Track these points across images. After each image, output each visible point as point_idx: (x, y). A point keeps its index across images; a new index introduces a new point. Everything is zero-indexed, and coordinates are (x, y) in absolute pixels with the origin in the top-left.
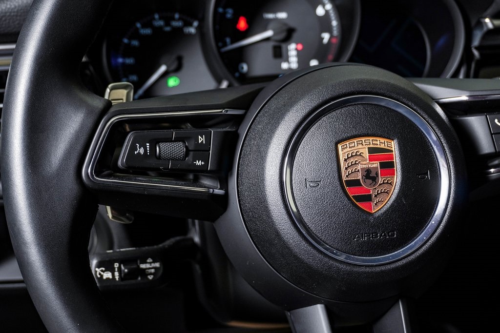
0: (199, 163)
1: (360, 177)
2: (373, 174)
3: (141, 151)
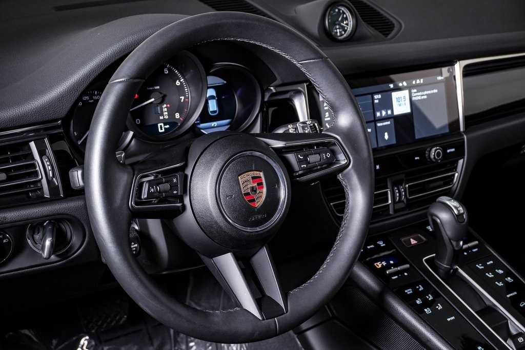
0: (175, 192)
1: (249, 191)
2: (255, 189)
3: (152, 190)
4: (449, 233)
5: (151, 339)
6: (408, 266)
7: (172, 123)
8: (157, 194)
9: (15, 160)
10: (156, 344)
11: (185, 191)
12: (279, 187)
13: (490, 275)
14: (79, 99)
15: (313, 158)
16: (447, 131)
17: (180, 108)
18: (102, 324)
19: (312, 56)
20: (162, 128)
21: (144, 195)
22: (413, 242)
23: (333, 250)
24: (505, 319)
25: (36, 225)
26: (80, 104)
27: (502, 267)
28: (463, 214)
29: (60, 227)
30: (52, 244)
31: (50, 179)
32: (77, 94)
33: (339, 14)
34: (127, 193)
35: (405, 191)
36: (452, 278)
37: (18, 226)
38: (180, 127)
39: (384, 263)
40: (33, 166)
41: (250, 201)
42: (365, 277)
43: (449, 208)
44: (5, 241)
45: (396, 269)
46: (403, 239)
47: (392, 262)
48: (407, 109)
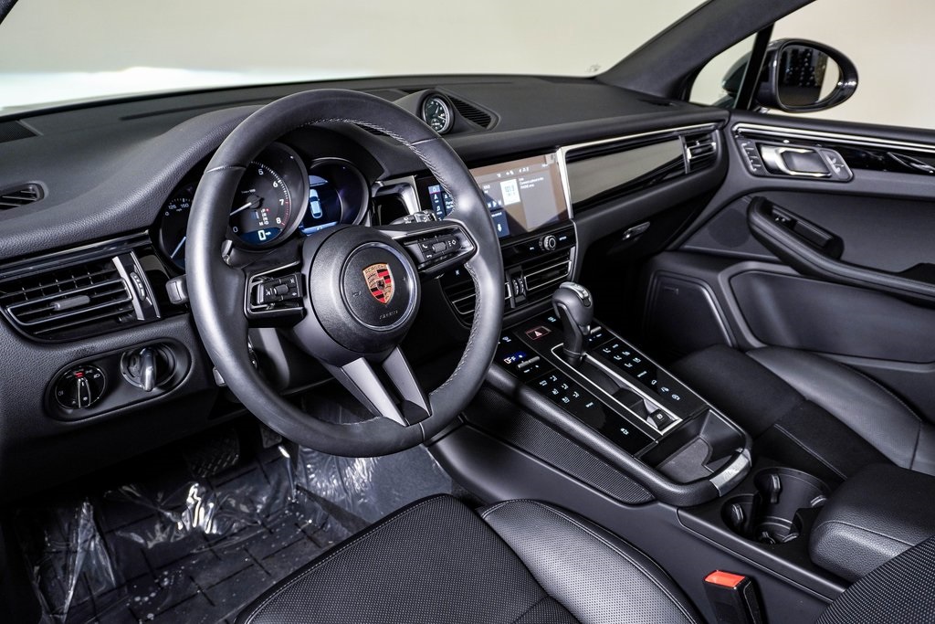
0: (294, 294)
1: (376, 286)
2: (382, 283)
3: (269, 293)
4: (577, 319)
5: (266, 477)
6: (538, 358)
7: (273, 229)
8: (274, 298)
9: (96, 280)
10: (273, 482)
11: (305, 294)
12: (407, 279)
13: (619, 358)
14: (165, 207)
15: (439, 247)
16: (557, 219)
17: (281, 212)
18: (213, 468)
19: (426, 136)
20: (263, 236)
21: (260, 299)
22: (538, 334)
23: (468, 344)
24: (640, 398)
25: (131, 355)
26: (167, 214)
27: (628, 349)
28: (588, 297)
29: (159, 354)
30: (153, 373)
31: (142, 299)
32: (165, 197)
33: (435, 107)
34: (240, 302)
35: (524, 283)
36: (582, 364)
37: (109, 356)
38: (283, 233)
39: (513, 358)
40: (121, 285)
41: (379, 297)
42: (497, 375)
43: (574, 293)
44: (95, 376)
45: (527, 362)
46: (527, 333)
47: (521, 356)
48: (517, 199)
